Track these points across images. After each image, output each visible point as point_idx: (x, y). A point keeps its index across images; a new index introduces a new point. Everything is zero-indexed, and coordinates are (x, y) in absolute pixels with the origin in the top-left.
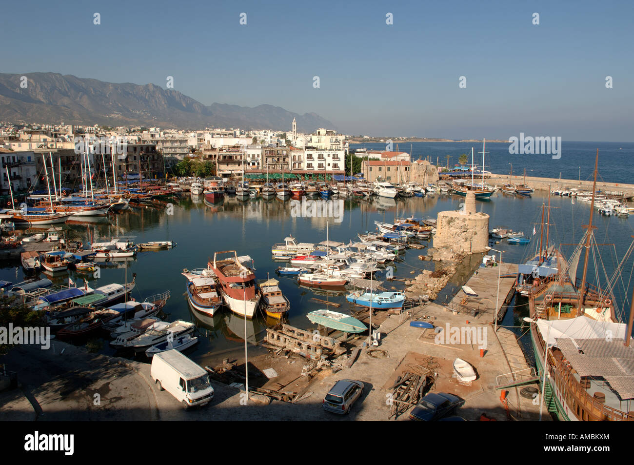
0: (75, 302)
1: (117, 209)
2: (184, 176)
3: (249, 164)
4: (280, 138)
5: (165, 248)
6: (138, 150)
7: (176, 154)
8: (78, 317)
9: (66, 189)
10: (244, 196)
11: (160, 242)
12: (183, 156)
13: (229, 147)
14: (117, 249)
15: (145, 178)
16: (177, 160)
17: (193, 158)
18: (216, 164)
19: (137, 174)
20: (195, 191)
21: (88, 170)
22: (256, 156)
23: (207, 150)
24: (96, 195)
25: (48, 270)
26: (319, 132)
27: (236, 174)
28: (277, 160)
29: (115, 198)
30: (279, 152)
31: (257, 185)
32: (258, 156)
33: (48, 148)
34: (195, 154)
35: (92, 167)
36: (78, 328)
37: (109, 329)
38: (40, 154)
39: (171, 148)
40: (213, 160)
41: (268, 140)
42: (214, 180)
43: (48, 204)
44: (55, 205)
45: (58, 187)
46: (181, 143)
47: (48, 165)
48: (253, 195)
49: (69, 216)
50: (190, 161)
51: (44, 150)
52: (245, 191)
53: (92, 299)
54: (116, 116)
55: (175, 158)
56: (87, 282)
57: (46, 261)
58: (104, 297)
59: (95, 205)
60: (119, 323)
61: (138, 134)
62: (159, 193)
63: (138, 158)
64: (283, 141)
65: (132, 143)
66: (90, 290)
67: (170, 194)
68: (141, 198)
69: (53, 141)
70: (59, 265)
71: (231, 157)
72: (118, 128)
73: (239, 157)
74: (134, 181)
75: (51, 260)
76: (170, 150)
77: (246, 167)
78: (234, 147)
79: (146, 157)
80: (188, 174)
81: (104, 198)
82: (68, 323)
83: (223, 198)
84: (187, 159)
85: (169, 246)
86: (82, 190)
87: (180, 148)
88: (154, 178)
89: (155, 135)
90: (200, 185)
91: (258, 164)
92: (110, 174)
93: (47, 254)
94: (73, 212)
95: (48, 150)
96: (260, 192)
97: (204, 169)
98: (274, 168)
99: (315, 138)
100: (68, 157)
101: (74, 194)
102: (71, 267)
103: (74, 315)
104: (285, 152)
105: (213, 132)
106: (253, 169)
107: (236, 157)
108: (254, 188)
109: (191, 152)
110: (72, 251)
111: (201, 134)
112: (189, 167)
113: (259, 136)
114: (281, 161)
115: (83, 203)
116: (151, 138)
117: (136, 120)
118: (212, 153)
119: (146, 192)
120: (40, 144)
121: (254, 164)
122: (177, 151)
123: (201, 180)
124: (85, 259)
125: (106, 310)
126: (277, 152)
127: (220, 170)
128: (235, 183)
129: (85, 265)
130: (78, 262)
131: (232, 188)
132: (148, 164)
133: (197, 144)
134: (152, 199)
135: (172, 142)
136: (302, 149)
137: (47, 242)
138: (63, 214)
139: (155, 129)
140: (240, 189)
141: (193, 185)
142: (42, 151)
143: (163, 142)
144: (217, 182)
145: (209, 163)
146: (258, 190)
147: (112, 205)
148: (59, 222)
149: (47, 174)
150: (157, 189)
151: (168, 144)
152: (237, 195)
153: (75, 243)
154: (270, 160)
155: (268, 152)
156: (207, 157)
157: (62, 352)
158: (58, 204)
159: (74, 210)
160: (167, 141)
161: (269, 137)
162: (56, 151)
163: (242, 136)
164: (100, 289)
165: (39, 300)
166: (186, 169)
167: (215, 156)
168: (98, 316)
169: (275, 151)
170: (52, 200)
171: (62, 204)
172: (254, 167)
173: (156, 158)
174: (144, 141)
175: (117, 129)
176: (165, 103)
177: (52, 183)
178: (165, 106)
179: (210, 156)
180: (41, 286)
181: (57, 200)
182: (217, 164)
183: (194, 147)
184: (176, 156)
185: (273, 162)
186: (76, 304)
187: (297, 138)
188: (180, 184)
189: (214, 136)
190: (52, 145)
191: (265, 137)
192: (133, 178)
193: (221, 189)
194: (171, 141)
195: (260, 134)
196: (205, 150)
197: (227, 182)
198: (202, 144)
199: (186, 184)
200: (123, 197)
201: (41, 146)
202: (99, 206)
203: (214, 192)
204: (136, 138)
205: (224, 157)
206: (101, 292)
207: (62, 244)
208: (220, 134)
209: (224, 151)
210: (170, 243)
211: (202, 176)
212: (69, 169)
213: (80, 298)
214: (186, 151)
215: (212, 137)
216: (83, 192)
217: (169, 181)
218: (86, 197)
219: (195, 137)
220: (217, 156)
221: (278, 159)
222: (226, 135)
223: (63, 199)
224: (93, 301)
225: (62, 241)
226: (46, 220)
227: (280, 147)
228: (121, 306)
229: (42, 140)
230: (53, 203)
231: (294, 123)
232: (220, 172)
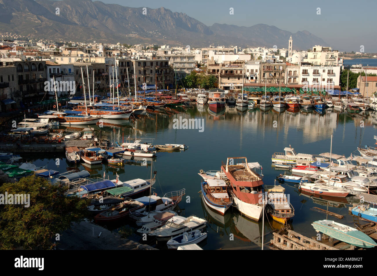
0: (109, 192)
1: (137, 115)
2: (191, 88)
3: (248, 78)
4: (274, 54)
5: (177, 150)
6: (154, 64)
7: (185, 68)
8: (110, 206)
9: (97, 96)
10: (243, 106)
11: (173, 145)
12: (190, 70)
13: (230, 63)
14: (141, 149)
15: (159, 89)
16: (185, 74)
17: (199, 72)
18: (218, 78)
19: (153, 85)
20: (201, 101)
21: (115, 81)
22: (255, 71)
23: (211, 65)
24: (121, 102)
25: (87, 163)
26: (315, 49)
27: (236, 87)
28: (273, 75)
29: (135, 105)
30: (276, 67)
31: (255, 97)
32: (257, 71)
33: (84, 62)
34: (201, 68)
35: (118, 78)
36: (110, 214)
37: (135, 218)
38: (79, 67)
39: (181, 63)
40: (216, 74)
41: (264, 57)
42: (217, 92)
43: (84, 108)
44: (89, 109)
45: (92, 95)
46: (189, 59)
47: (85, 76)
48: (251, 106)
49: (99, 119)
50: (196, 75)
51: (81, 64)
52: (245, 103)
53: (122, 191)
54: (133, 35)
55: (184, 72)
56: (118, 176)
57: (85, 156)
58: (131, 190)
59: (120, 110)
60: (143, 214)
61: (153, 51)
62: (170, 102)
63: (154, 71)
64: (278, 57)
65: (149, 59)
66: (120, 183)
67: (179, 103)
68: (156, 106)
69: (87, 56)
70: (95, 159)
71: (232, 72)
72: (136, 45)
73: (239, 72)
74: (150, 91)
75: (89, 155)
76: (180, 65)
77: (245, 81)
78: (235, 63)
79: (160, 70)
80: (194, 86)
81: (127, 105)
82: (102, 210)
83: (224, 108)
84: (194, 73)
85: (181, 148)
86: (110, 98)
87: (188, 63)
88: (166, 88)
89: (167, 52)
90: (205, 96)
91: (256, 78)
92: (132, 85)
93: (87, 150)
94: (103, 116)
95: (84, 64)
96: (257, 103)
97: (208, 82)
98: (271, 82)
99: (311, 55)
100: (99, 70)
101: (103, 100)
102: (105, 161)
103: (109, 204)
104: (281, 68)
105: (216, 49)
106: (251, 83)
107: (237, 72)
108: (252, 100)
109: (197, 67)
110: (104, 148)
111: (205, 51)
112: (196, 80)
113: (255, 52)
114: (277, 75)
115: (110, 108)
116: (165, 54)
117: (149, 39)
118: (216, 68)
119: (160, 101)
120: (78, 58)
121: (252, 78)
122: (186, 66)
123: (206, 91)
124: (115, 156)
125: (132, 201)
126: (274, 67)
127: (222, 83)
128: (235, 95)
129: (115, 161)
130: (110, 157)
131: (232, 100)
132: (162, 77)
133: (201, 60)
134: (165, 107)
135: (182, 58)
136: (298, 65)
137: (84, 139)
138: (94, 116)
139: (166, 47)
140: (240, 100)
141: (199, 95)
142: (79, 64)
143: (174, 58)
144: (220, 94)
145: (213, 77)
146: (256, 102)
147: (134, 111)
148: (93, 123)
149: (84, 83)
150: (169, 99)
151: (178, 60)
152: (237, 105)
153: (106, 142)
154: (267, 75)
155: (266, 67)
156: (211, 71)
157: (99, 235)
158: (91, 108)
159: (104, 114)
160: (177, 57)
161: (265, 54)
162: (90, 64)
163: (240, 53)
164: (127, 182)
165: (81, 188)
166: (192, 82)
167: (218, 70)
168: (126, 206)
169: (272, 67)
170: (87, 105)
171: (95, 109)
172: (253, 81)
173: (168, 71)
174: (159, 58)
175: (135, 47)
176: (174, 24)
177: (87, 90)
178: (174, 27)
179: (214, 70)
180: (81, 177)
181: (91, 105)
182: (220, 78)
183: (199, 63)
184: (184, 70)
185: (270, 77)
186: (109, 194)
187: (292, 54)
188: (188, 94)
189: (217, 53)
190: (87, 60)
191: (261, 53)
192: (150, 88)
193: (223, 100)
194: (181, 57)
195: (256, 51)
196: (209, 65)
197: (228, 94)
198: (206, 60)
199: (192, 95)
200: (142, 104)
201: (79, 61)
202: (124, 112)
203: (217, 103)
204: (150, 54)
205: (226, 71)
206: (128, 185)
207: (96, 142)
208: (222, 51)
209: (226, 66)
210: (182, 146)
211: (207, 88)
212: (99, 80)
213: (112, 189)
214: (193, 65)
215: (215, 54)
216: (111, 99)
217: (178, 92)
218: (113, 103)
219: (199, 53)
220: (220, 71)
221: (275, 74)
222: (227, 52)
223: (95, 104)
224: (123, 192)
225: (96, 140)
226: (81, 121)
227: (277, 63)
228: (146, 199)
229: (79, 56)
230: (88, 107)
231: (291, 41)
232: (222, 85)
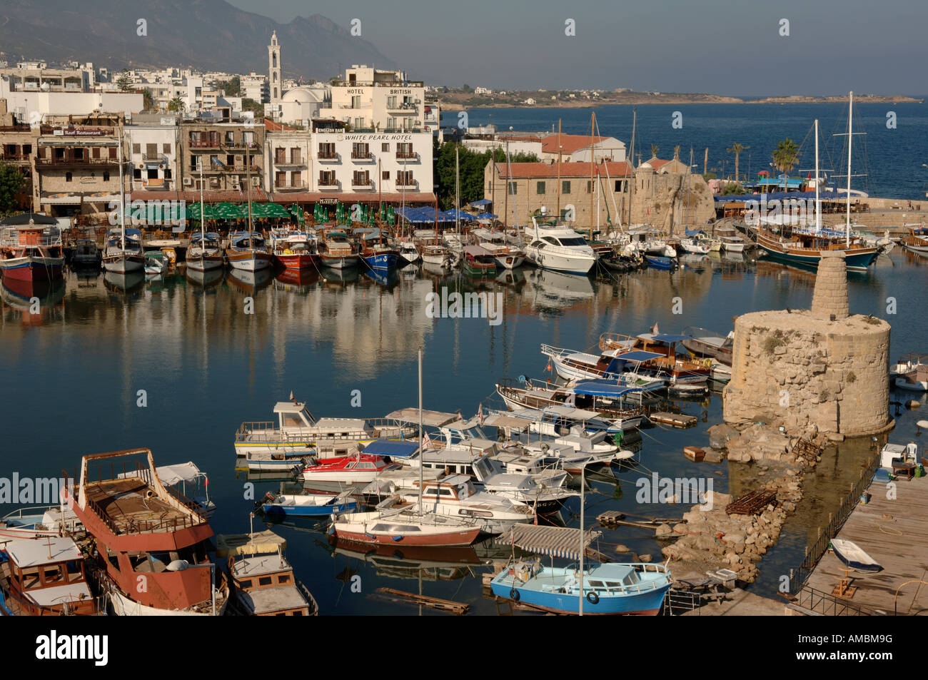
3: (137, 174)
4: (223, 92)
10: (127, 273)
13: (72, 121)
18: (29, 175)
22: (160, 150)
26: (353, 77)
27: (98, 205)
28: (225, 162)
30: (231, 136)
31: (168, 239)
32: (167, 149)
40: (22, 163)
41: (189, 101)
42: (31, 225)
48: (154, 271)
52: (132, 259)
64: (236, 102)
71: (78, 152)
73: (104, 153)
77: (128, 183)
78: (87, 121)
91: (168, 173)
96: (177, 260)
98: (218, 186)
99: (341, 95)
104: (249, 138)
105: (14, 71)
106: (152, 189)
107: (96, 153)
108: (157, 248)
113: (158, 86)
114: (238, 164)
118: (18, 139)
121: (153, 174)
126: (227, 137)
127: (44, 194)
128: (97, 232)
131: (87, 250)
136: (302, 128)
140: (113, 252)
144: (40, 232)
145: (10, 171)
146: (172, 254)
152: (105, 270)
154: (203, 162)
155: (199, 136)
163: (104, 86)
167: (27, 148)
169: (219, 135)
172: (154, 183)
179: (11, 149)
182: (35, 175)
185: (213, 168)
187: (283, 93)
189: (18, 86)
191: (177, 89)
193: (53, 252)
195: (161, 80)
197: (69, 231)
203: (34, 264)
205: (58, 152)
208: (38, 80)
209: (56, 132)
215: (13, 89)
220: (34, 150)
221: (231, 160)
222: (57, 82)
227: (235, 121)
231: (274, 49)
232: (44, 200)
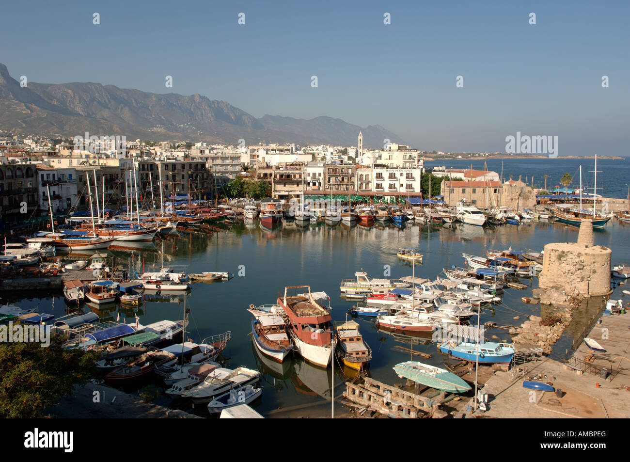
0: (126, 341)
1: (163, 234)
2: (235, 197)
3: (309, 184)
4: (341, 154)
5: (218, 279)
6: (187, 167)
7: (227, 172)
8: (128, 359)
9: (109, 210)
10: (304, 220)
11: (214, 273)
12: (235, 175)
13: (287, 165)
14: (170, 281)
15: (193, 199)
16: (228, 179)
17: (246, 177)
18: (271, 184)
19: (186, 195)
20: (249, 215)
21: (133, 190)
22: (317, 175)
23: (262, 168)
24: (142, 218)
25: (93, 302)
26: (390, 148)
27: (294, 195)
28: (341, 180)
29: (161, 221)
30: (343, 170)
32: (320, 175)
33: (90, 165)
34: (249, 172)
35: (138, 186)
36: (128, 371)
37: (163, 374)
38: (84, 172)
39: (222, 165)
40: (269, 180)
41: (328, 157)
42: (272, 202)
43: (91, 227)
44: (97, 229)
45: (101, 208)
46: (233, 161)
47: (92, 184)
48: (314, 220)
49: (112, 241)
50: (242, 181)
51: (85, 167)
52: (305, 216)
53: (144, 338)
54: (159, 129)
55: (226, 176)
56: (137, 318)
57: (91, 292)
58: (157, 336)
59: (141, 229)
60: (174, 368)
61: (184, 150)
62: (209, 216)
63: (186, 176)
64: (345, 158)
65: (179, 160)
66: (141, 327)
67: (222, 218)
68: (189, 222)
69: (95, 157)
70: (105, 297)
71: (288, 176)
72: (161, 143)
73: (297, 176)
74: (182, 202)
75: (97, 290)
76: (221, 167)
77: (305, 187)
78: (292, 165)
79: (194, 175)
80: (240, 195)
81: (150, 221)
82: (116, 365)
83: (281, 223)
84: (240, 178)
85: (224, 277)
86: (126, 212)
87: (232, 165)
88: (203, 199)
89: (204, 151)
90: (255, 207)
91: (320, 184)
92: (157, 195)
93: (92, 284)
94: (117, 237)
95: (91, 167)
96: (322, 216)
97: (259, 189)
98: (338, 189)
99: (385, 155)
100: (111, 175)
101: (116, 216)
103: (125, 357)
104: (350, 171)
105: (268, 147)
106: (314, 190)
107: (295, 176)
108: (315, 212)
109: (243, 170)
110: (117, 281)
111: (254, 150)
112: (242, 187)
113: (317, 152)
114: (346, 180)
115: (127, 227)
116: (200, 154)
117: (180, 135)
118: (268, 171)
119: (195, 215)
120: (82, 160)
121: (314, 184)
122: (229, 169)
123: (255, 202)
124: (130, 291)
125: (158, 351)
126: (342, 170)
127: (276, 191)
129: (129, 298)
132: (197, 184)
133: (249, 161)
134: (201, 223)
135: (224, 158)
136: (370, 167)
137: (90, 270)
138: (105, 238)
139: (202, 144)
140: (299, 213)
141: (246, 207)
142: (84, 168)
143: (213, 158)
144: (275, 205)
145: (264, 183)
146: (320, 214)
147: (159, 229)
148: (102, 247)
149: (90, 193)
150: (206, 212)
151: (219, 162)
152: (296, 219)
153: (121, 272)
154: (333, 180)
155: (331, 170)
156: (262, 176)
157: (113, 401)
158: (100, 227)
159: (118, 234)
160: (217, 158)
161: (330, 153)
162: (99, 168)
163: (298, 152)
164: (150, 326)
165: (86, 337)
166: (238, 189)
167: (271, 175)
168: (150, 359)
169: (339, 170)
170: (95, 222)
171: (106, 227)
172: (315, 188)
173: (205, 176)
174: (193, 158)
175: (161, 145)
176: (212, 116)
177: (95, 203)
178: (212, 119)
179: (266, 175)
180: (86, 322)
181: (99, 223)
182: (273, 184)
183: (246, 165)
184: (227, 175)
185: (336, 182)
186: (126, 343)
187: (363, 154)
188: (232, 205)
189: (269, 152)
190: (94, 162)
191: (324, 153)
192: (181, 199)
193: (279, 212)
194: (222, 158)
195: (319, 150)
196: (259, 168)
197: (284, 205)
198: (255, 161)
199: (238, 207)
200: (171, 220)
201: (83, 163)
202: (145, 231)
203: (272, 216)
204: (182, 154)
205: (281, 176)
206: (152, 330)
207: (107, 273)
208: (275, 150)
209: (281, 169)
210: (226, 275)
211: (257, 197)
212: (112, 188)
213: (130, 337)
214: (238, 168)
215: (267, 153)
216: (128, 213)
217: (219, 203)
218: (131, 220)
219: (246, 153)
220: (273, 175)
221: (343, 179)
222: (282, 151)
223: (106, 221)
224: (145, 340)
225: (107, 269)
226: (87, 245)
227: (345, 164)
228: (177, 348)
229: (84, 156)
230: (96, 226)
231: (360, 137)
232: (276, 193)
